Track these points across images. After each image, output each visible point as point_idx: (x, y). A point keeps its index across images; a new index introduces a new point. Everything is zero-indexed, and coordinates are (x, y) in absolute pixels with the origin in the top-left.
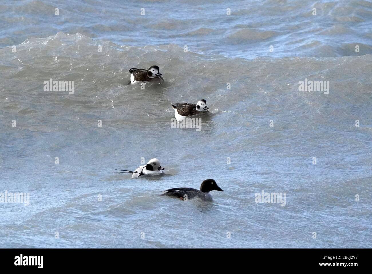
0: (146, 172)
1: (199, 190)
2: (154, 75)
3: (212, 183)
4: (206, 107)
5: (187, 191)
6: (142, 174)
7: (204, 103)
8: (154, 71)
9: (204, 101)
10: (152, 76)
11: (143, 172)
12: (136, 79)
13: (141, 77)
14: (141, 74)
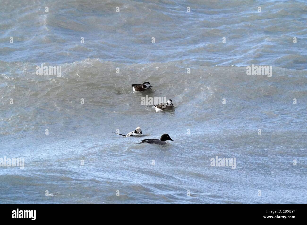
0: (134, 134)
1: (160, 139)
2: (147, 87)
3: (167, 136)
4: (172, 103)
5: (153, 140)
6: (132, 135)
7: (171, 102)
8: (147, 85)
9: (171, 100)
10: (146, 88)
11: (133, 134)
12: (136, 90)
13: (139, 89)
14: (139, 87)
